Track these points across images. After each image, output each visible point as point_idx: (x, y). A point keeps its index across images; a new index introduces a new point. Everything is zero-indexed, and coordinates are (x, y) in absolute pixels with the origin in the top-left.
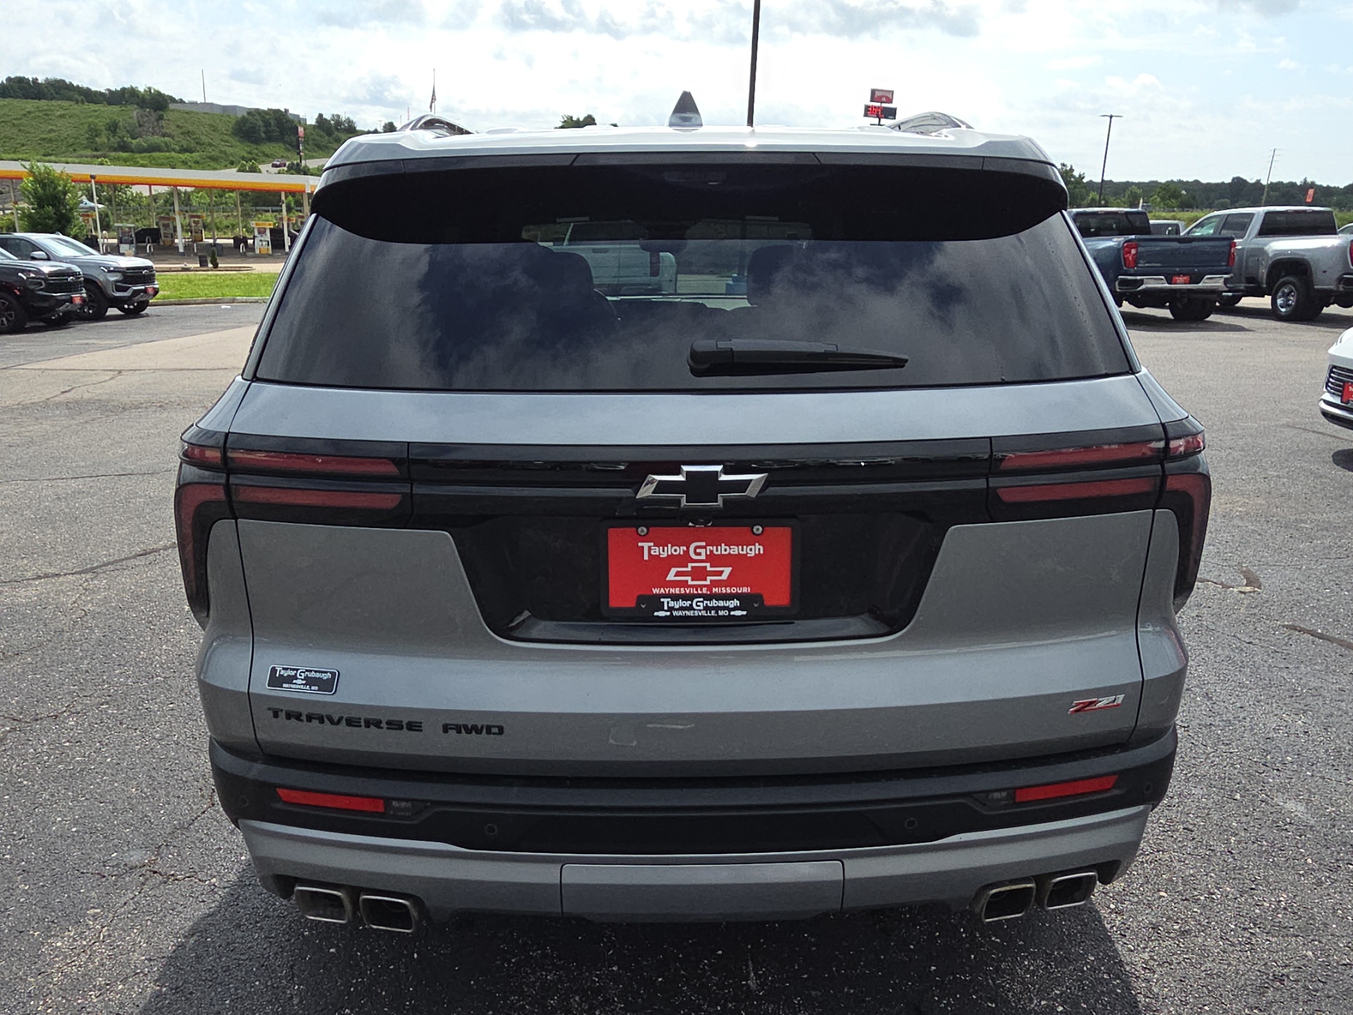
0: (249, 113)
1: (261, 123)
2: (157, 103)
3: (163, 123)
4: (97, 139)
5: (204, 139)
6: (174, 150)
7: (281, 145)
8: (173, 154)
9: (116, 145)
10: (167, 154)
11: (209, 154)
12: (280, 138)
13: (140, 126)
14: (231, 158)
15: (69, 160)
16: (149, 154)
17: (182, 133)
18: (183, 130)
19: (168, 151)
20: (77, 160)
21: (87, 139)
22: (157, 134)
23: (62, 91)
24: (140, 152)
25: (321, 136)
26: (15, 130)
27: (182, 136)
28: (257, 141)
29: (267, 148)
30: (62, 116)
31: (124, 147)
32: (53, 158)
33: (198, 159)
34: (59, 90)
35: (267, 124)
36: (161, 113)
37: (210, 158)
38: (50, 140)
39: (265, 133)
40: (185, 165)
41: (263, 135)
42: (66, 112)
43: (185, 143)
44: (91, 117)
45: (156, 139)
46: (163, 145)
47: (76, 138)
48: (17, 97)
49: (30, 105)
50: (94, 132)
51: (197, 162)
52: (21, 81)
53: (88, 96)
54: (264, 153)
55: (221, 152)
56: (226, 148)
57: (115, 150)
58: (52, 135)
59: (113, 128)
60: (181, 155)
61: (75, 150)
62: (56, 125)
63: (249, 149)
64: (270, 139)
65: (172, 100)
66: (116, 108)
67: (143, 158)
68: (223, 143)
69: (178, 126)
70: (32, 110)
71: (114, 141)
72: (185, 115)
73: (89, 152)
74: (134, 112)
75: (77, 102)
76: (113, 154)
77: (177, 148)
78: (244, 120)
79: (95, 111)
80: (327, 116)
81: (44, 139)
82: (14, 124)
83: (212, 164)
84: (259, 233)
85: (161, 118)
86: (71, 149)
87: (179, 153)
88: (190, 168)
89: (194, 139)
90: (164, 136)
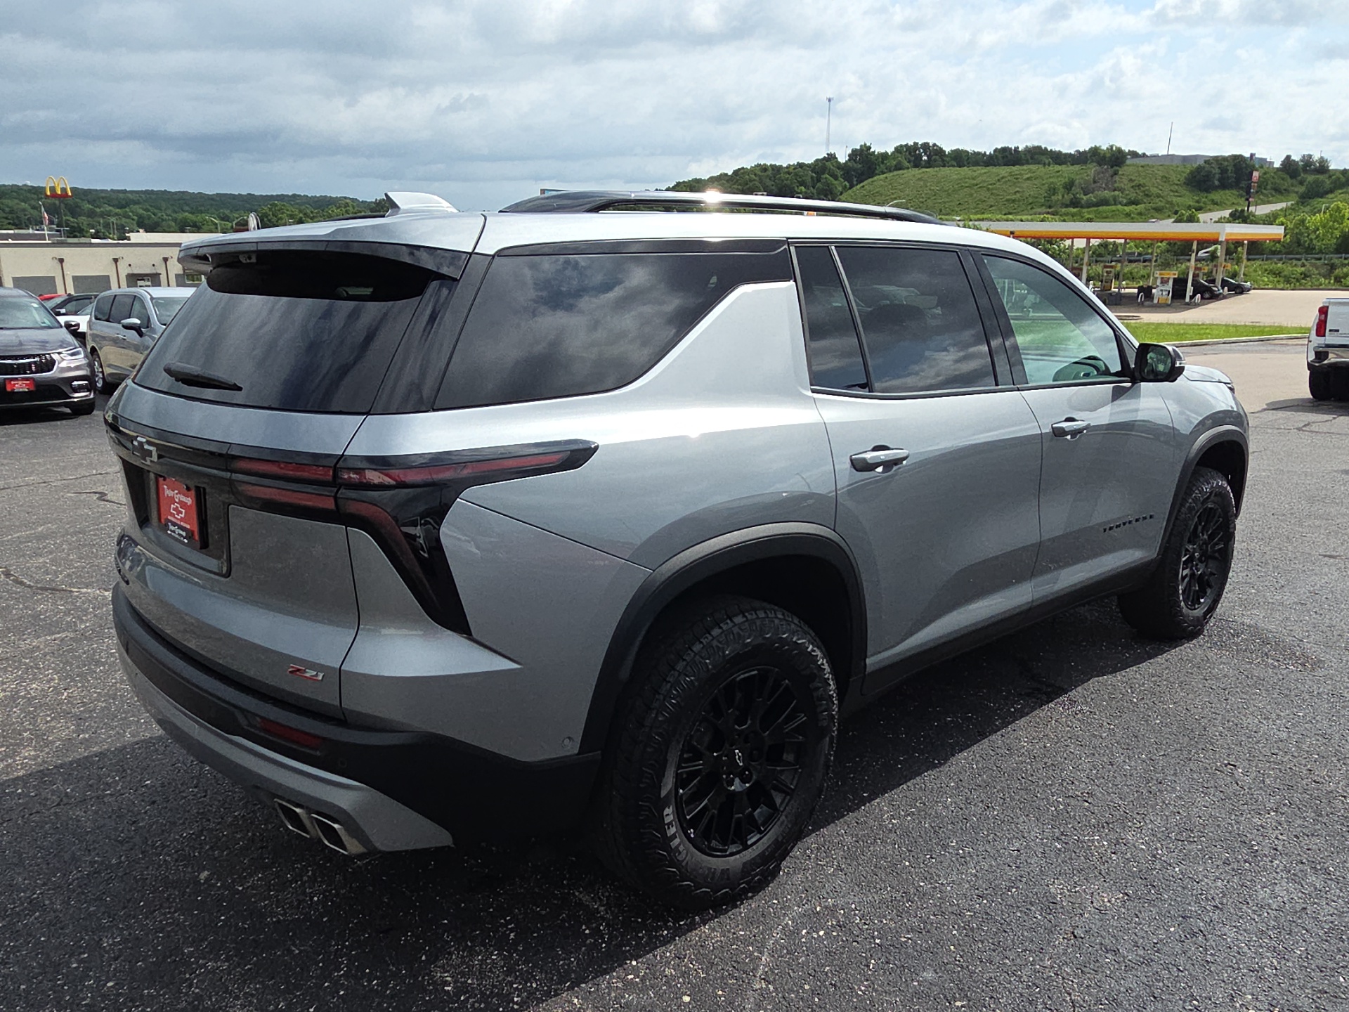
0: (1205, 162)
1: (1217, 171)
2: (1115, 159)
3: (1117, 178)
4: (1053, 197)
5: (1154, 190)
6: (1121, 203)
7: (1235, 192)
8: (1119, 207)
9: (1068, 202)
10: (1113, 208)
11: (1154, 206)
12: (1235, 185)
13: (1095, 182)
14: (1177, 208)
15: (1024, 217)
16: (1096, 209)
17: (1132, 187)
18: (1134, 184)
19: (1115, 204)
20: (1030, 217)
21: (1045, 197)
22: (1109, 189)
23: (1036, 157)
24: (1089, 207)
25: (1283, 179)
26: (988, 194)
27: (1132, 190)
28: (1207, 190)
29: (1216, 196)
30: (1028, 179)
31: (1075, 203)
32: (1010, 217)
33: (1143, 211)
34: (1036, 155)
35: (1224, 171)
36: (1118, 168)
37: (1154, 209)
38: (1014, 201)
39: (1219, 180)
40: (1129, 217)
41: (1217, 183)
42: (1032, 175)
43: (1133, 196)
44: (1053, 177)
45: (1107, 194)
46: (1111, 199)
47: (1037, 198)
48: (1000, 165)
49: (1004, 171)
50: (1053, 191)
51: (1140, 214)
52: (1005, 150)
53: (1059, 158)
54: (1213, 200)
55: (1168, 202)
56: (1174, 199)
57: (1067, 206)
58: (1018, 195)
59: (1069, 186)
60: (1126, 208)
61: (1032, 208)
62: (1022, 188)
63: (1197, 198)
64: (1224, 186)
65: (1134, 154)
66: (1077, 168)
67: (1089, 213)
68: (1172, 194)
69: (1131, 180)
70: (1006, 175)
71: (1068, 198)
72: (1140, 169)
73: (1044, 209)
74: (1092, 169)
75: (1044, 164)
76: (1063, 210)
77: (1125, 201)
78: (1200, 169)
79: (1059, 171)
80: (1296, 157)
81: (1008, 200)
82: (988, 189)
83: (1156, 214)
84: (1162, 283)
85: (1116, 173)
86: (1030, 207)
87: (1125, 205)
88: (1133, 220)
89: (1144, 191)
90: (1114, 190)
